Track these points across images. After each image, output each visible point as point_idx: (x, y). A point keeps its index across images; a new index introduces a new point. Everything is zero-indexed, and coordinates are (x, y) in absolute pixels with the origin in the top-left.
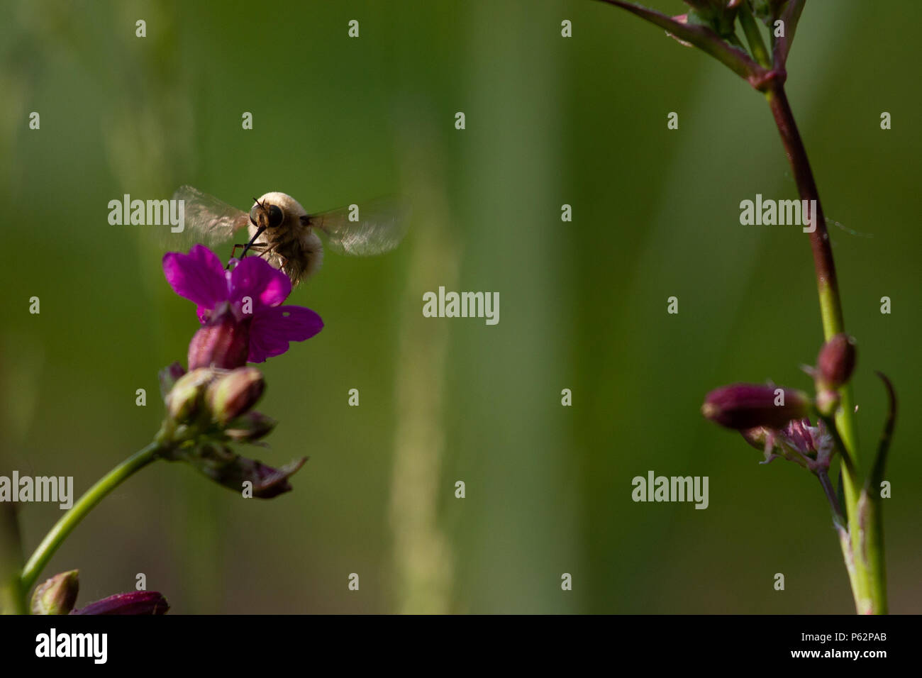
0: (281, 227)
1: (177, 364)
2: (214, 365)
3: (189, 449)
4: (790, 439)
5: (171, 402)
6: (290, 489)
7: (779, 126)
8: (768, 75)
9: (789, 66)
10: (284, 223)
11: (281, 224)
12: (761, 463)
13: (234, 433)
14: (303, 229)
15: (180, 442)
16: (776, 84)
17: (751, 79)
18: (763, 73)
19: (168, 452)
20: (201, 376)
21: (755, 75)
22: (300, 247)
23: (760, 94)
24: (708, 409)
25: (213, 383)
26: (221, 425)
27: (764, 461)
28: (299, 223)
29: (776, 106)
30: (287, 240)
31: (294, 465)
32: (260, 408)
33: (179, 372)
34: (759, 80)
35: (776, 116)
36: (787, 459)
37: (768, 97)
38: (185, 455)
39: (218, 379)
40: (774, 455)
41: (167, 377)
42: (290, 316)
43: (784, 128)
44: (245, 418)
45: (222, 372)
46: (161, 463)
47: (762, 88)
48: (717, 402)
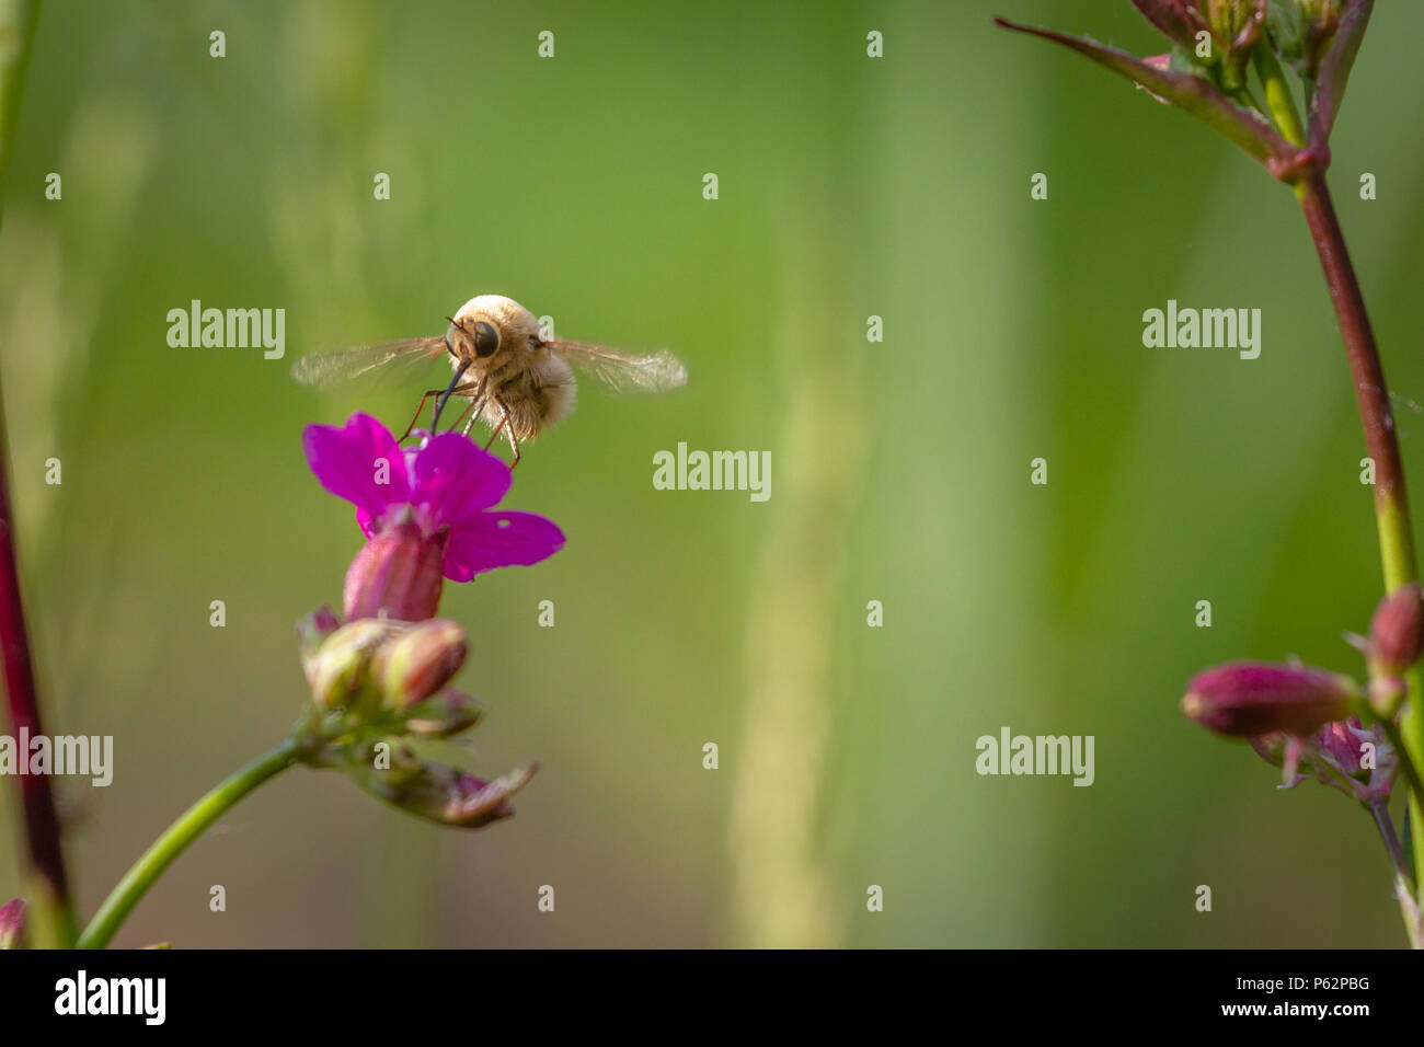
0: (497, 355)
1: (325, 609)
2: (385, 614)
3: (346, 750)
4: (1327, 750)
5: (317, 672)
6: (510, 814)
7: (1317, 239)
8: (1300, 158)
9: (1335, 143)
10: (501, 348)
11: (498, 350)
12: (1279, 787)
13: (421, 726)
14: (536, 354)
15: (332, 737)
16: (1314, 171)
17: (1273, 163)
18: (1292, 153)
19: (310, 754)
20: (366, 631)
21: (1279, 157)
22: (532, 381)
23: (1287, 187)
24: (1192, 703)
25: (384, 646)
26: (399, 712)
27: (1284, 784)
28: (528, 347)
29: (1312, 208)
30: (510, 374)
31: (517, 777)
32: (461, 684)
33: (328, 623)
34: (1285, 165)
35: (1312, 225)
36: (1322, 782)
37: (1300, 193)
38: (339, 760)
39: (394, 638)
40: (1301, 776)
41: (310, 631)
42: (511, 527)
43: (1324, 244)
44: (439, 701)
45: (399, 626)
46: (299, 771)
47: (1290, 179)
48: (1208, 691)
